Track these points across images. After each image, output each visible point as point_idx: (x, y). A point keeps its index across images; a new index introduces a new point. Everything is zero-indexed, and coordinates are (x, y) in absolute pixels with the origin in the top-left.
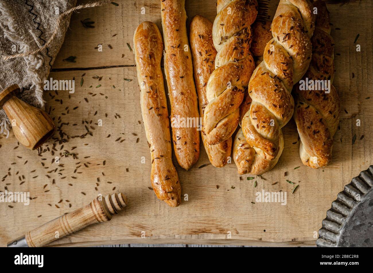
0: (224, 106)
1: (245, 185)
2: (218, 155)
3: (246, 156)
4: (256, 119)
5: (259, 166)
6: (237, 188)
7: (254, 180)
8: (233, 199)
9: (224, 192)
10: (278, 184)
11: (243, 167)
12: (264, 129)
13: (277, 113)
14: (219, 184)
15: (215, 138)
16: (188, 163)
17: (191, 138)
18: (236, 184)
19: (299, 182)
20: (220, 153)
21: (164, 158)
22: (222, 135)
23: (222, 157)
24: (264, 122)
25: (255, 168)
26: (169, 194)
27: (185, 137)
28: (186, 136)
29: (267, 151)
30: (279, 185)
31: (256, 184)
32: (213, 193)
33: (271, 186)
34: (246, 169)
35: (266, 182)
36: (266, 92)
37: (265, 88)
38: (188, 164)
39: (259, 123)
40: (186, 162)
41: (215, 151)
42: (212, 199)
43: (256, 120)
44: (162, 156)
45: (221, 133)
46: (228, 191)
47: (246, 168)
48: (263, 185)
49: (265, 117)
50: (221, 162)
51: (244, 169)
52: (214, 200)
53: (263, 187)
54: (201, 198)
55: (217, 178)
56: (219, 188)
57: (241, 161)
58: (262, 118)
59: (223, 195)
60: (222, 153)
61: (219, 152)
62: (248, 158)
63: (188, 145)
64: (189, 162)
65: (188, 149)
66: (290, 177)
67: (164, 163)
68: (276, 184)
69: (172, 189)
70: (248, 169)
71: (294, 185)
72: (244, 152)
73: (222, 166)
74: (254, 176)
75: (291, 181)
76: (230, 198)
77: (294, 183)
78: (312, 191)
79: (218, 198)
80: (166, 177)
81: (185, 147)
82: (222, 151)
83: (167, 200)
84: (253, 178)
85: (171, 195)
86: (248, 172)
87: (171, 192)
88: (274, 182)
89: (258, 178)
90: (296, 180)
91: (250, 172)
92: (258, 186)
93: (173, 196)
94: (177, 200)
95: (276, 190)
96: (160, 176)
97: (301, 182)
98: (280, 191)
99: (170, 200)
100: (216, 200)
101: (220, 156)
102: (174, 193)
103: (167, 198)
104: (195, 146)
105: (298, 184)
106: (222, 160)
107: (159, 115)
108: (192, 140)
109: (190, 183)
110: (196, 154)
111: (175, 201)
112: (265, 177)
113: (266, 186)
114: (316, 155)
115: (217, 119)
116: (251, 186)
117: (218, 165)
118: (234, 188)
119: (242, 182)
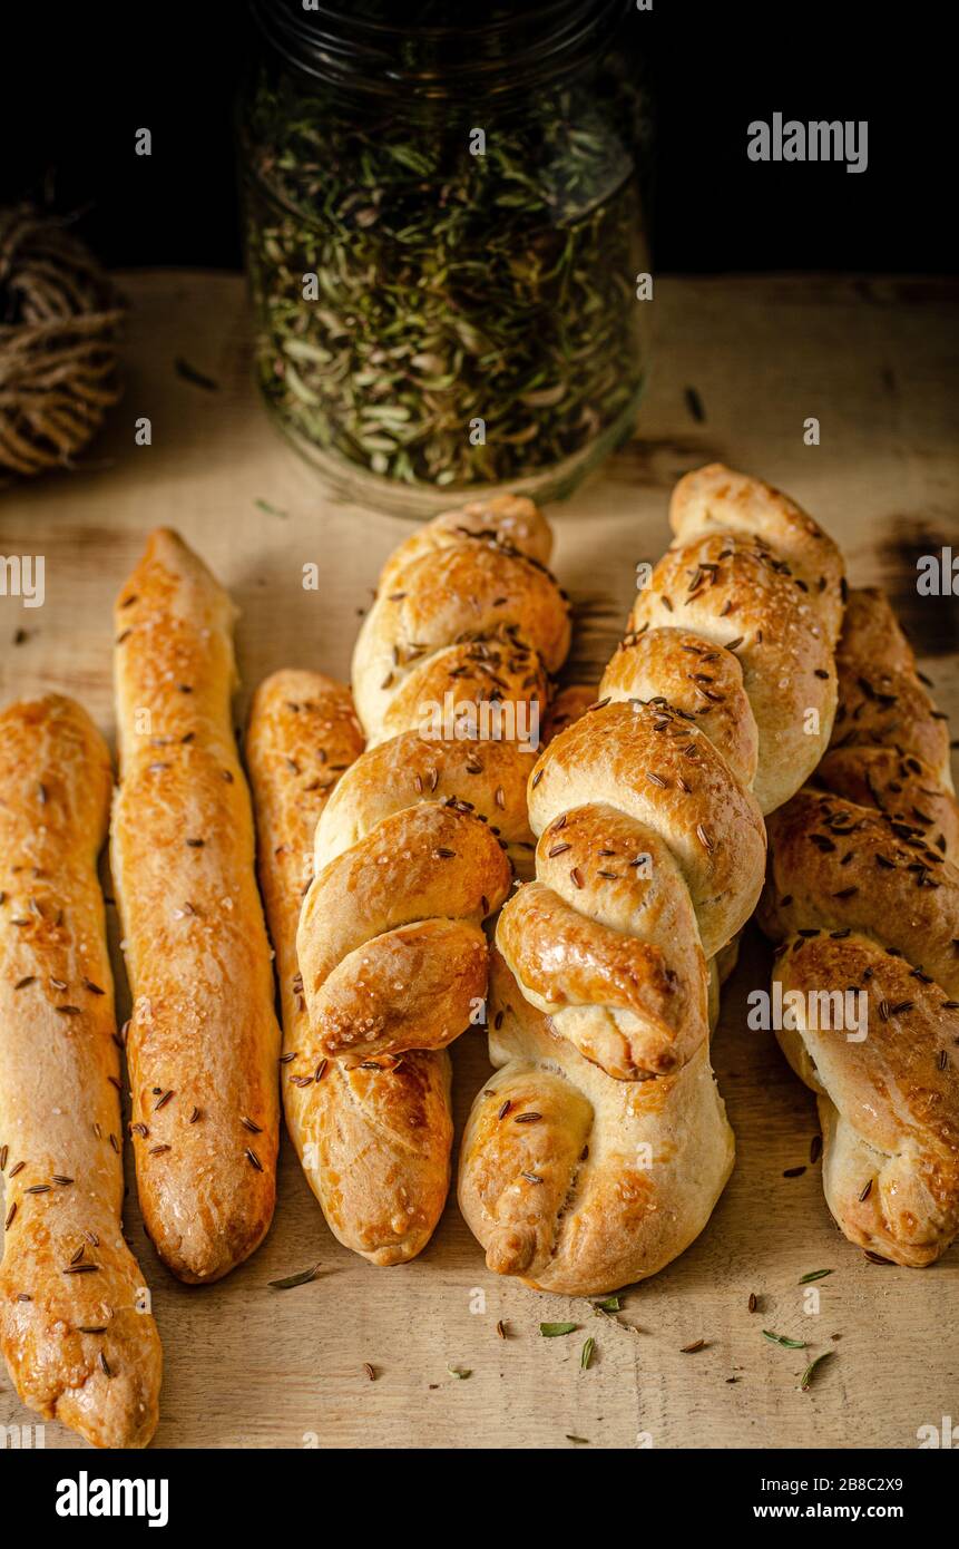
0: (401, 851)
1: (528, 1359)
2: (374, 1157)
3: (529, 1156)
4: (569, 847)
5: (600, 1209)
6: (487, 1377)
7: (581, 1338)
8: (458, 1426)
9: (410, 1395)
10: (718, 1350)
11: (514, 1218)
12: (612, 887)
13: (673, 815)
14: (377, 1361)
15: (351, 996)
16: (205, 1213)
17: (230, 1092)
18: (478, 1358)
19: (836, 1337)
20: (385, 1148)
21: (73, 1195)
22: (392, 981)
23: (396, 1171)
24: (610, 854)
25: (579, 1223)
26: (88, 1343)
27: (197, 1090)
28: (202, 1084)
30: (727, 1357)
31: (592, 1356)
32: (350, 1402)
33: (677, 1360)
34: (528, 1228)
35: (644, 1340)
38: (209, 1226)
40: (196, 1208)
41: (356, 1140)
42: (342, 1427)
44: (66, 1182)
45: (388, 973)
46: (435, 1391)
47: (531, 1219)
48: (631, 1357)
50: (390, 1194)
51: (517, 1227)
52: (348, 1434)
53: (632, 1366)
54: (278, 1427)
55: (370, 1333)
56: (383, 1380)
57: (500, 1191)
59: (404, 1407)
60: (399, 1150)
61: (380, 1140)
62: (538, 1168)
63: (211, 1126)
64: (214, 1212)
65: (210, 1143)
66: (780, 1319)
67: (74, 1211)
68: (705, 1352)
69: (106, 1312)
70: (542, 1230)
71: (802, 1353)
72: (516, 1136)
73: (394, 1223)
74: (576, 1321)
75: (790, 1335)
76: (444, 1422)
77: (806, 1346)
78: (912, 1376)
79: (375, 1422)
80: (80, 1257)
81: (194, 1134)
82: (395, 1138)
83: (74, 1382)
84: (575, 1328)
85: (100, 1346)
86: (539, 1247)
87: (99, 1332)
88: (692, 1342)
89: (599, 1328)
90: (815, 1331)
91: (554, 1253)
92: (603, 1361)
93: (114, 1352)
94: (131, 1380)
95: (705, 1379)
96: (44, 1260)
97: (843, 1340)
98: (732, 1381)
99: (90, 1385)
100: (364, 1431)
101: (383, 1161)
102: (121, 1340)
103: (75, 1370)
104: (250, 1137)
105: (827, 1347)
106: (394, 1187)
107: (64, 1010)
108: (235, 1104)
109: (219, 1360)
110: (253, 1177)
111: (120, 1384)
112: (641, 1321)
113: (651, 1362)
114: (909, 1125)
115: (367, 913)
116: (564, 1364)
117: (376, 1221)
118: (466, 1375)
119: (512, 1346)
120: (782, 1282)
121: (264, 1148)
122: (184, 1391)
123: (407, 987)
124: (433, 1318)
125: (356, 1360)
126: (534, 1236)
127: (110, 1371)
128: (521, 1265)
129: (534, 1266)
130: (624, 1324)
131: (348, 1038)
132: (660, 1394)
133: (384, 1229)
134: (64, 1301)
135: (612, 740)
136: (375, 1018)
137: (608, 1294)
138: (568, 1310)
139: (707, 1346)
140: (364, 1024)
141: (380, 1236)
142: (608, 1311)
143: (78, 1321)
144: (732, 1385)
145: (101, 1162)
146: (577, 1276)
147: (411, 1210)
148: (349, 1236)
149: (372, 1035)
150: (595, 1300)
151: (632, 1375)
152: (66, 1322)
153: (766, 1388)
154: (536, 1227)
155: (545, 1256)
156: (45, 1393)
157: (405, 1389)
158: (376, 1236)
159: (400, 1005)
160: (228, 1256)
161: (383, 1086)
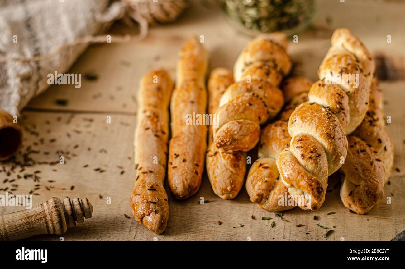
1: (258, 224)
2: (225, 173)
3: (264, 176)
5: (280, 190)
6: (247, 227)
7: (271, 221)
8: (239, 236)
9: (228, 229)
10: (305, 227)
11: (259, 189)
15: (224, 134)
16: (183, 182)
17: (193, 156)
18: (246, 223)
19: (334, 227)
20: (228, 171)
21: (152, 175)
22: (234, 131)
23: (230, 176)
25: (274, 193)
26: (152, 205)
27: (185, 155)
28: (186, 154)
29: (313, 189)
30: (307, 229)
31: (274, 225)
32: (213, 229)
33: (294, 228)
34: (262, 192)
35: (287, 223)
38: (184, 185)
39: (306, 152)
40: (181, 180)
41: (221, 169)
42: (211, 234)
43: (301, 150)
44: (151, 172)
45: (233, 129)
46: (234, 229)
47: (263, 190)
48: (283, 226)
49: (314, 146)
50: (228, 181)
51: (259, 191)
53: (283, 228)
56: (222, 225)
57: (256, 183)
58: (310, 147)
59: (226, 231)
60: (231, 172)
61: (227, 169)
62: (266, 179)
63: (187, 163)
64: (186, 182)
65: (186, 166)
67: (152, 178)
68: (302, 227)
69: (157, 199)
70: (265, 193)
71: (325, 230)
72: (262, 171)
73: (228, 188)
74: (271, 217)
75: (323, 226)
76: (236, 235)
77: (326, 228)
78: (352, 237)
79: (219, 234)
80: (152, 187)
81: (183, 164)
82: (231, 169)
83: (147, 214)
84: (270, 219)
85: (154, 206)
86: (264, 197)
87: (154, 203)
88: (298, 224)
89: (276, 219)
90: (330, 225)
91: (267, 199)
92: (276, 226)
93: (157, 208)
94: (161, 215)
95: (301, 233)
96: (144, 187)
97: (336, 228)
98: (307, 234)
99: (151, 215)
100: (216, 235)
101: (228, 174)
102: (159, 205)
103: (148, 211)
104: (196, 167)
105: (332, 229)
106: (229, 180)
107: (156, 136)
108: (194, 159)
109: (183, 217)
110: (196, 175)
111: (158, 215)
112: (287, 219)
113: (288, 228)
115: (230, 116)
116: (266, 226)
117: (224, 188)
118: (242, 226)
119: (254, 221)
120: (323, 214)
121: (200, 170)
122: (174, 222)
123: (238, 133)
124: (236, 213)
125: (216, 220)
126: (263, 194)
127: (156, 212)
128: (259, 201)
129: (262, 202)
130: (283, 219)
131: (222, 144)
132: (289, 235)
133: (226, 190)
134: (147, 196)
135: (316, 119)
136: (229, 139)
137: (280, 212)
138: (269, 215)
139: (302, 226)
140: (226, 140)
141: (225, 191)
142: (279, 216)
143: (150, 200)
144: (307, 235)
145: (160, 169)
146: (272, 205)
147: (233, 186)
148: (217, 191)
149: (228, 143)
150: (276, 213)
151: (283, 230)
152: (147, 200)
153: (315, 236)
154: (264, 192)
155: (265, 199)
156: (140, 216)
157: (227, 227)
158: (224, 191)
159: (236, 137)
160: (188, 193)
161: (230, 157)
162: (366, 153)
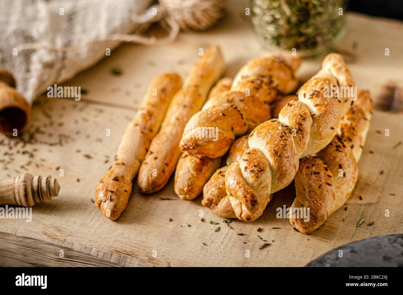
0: (214, 112)
1: (205, 227)
2: (186, 175)
3: (219, 183)
6: (194, 228)
7: (218, 226)
8: (182, 235)
9: (176, 226)
10: (245, 236)
11: (211, 194)
14: (173, 218)
15: (189, 138)
16: (148, 178)
17: (165, 155)
18: (194, 224)
19: (273, 241)
20: (189, 173)
21: (124, 167)
23: (190, 179)
25: (224, 200)
26: (109, 194)
27: (158, 153)
28: (160, 152)
29: (247, 201)
30: (247, 238)
31: (219, 229)
32: (162, 224)
33: (236, 236)
34: (212, 197)
35: (231, 230)
36: (270, 135)
37: (270, 131)
38: (148, 181)
39: (249, 165)
42: (159, 228)
43: (246, 162)
44: (123, 164)
46: (182, 227)
47: (214, 196)
48: (226, 232)
49: (258, 161)
50: (186, 183)
51: (210, 196)
52: (159, 230)
53: (225, 234)
54: (145, 224)
55: (175, 213)
56: (172, 222)
57: (211, 188)
58: (255, 161)
59: (173, 228)
60: (192, 175)
61: (189, 172)
63: (157, 161)
64: (150, 178)
65: (156, 164)
66: (263, 235)
67: (122, 170)
68: (243, 236)
69: (116, 189)
70: (215, 199)
71: (264, 242)
72: (219, 178)
73: (185, 189)
74: (219, 223)
75: (263, 238)
76: (180, 233)
77: (265, 241)
78: (285, 253)
79: (165, 229)
80: (117, 177)
81: (153, 161)
82: (193, 172)
83: (104, 200)
84: (218, 224)
85: (111, 195)
86: (213, 202)
87: (112, 192)
88: (241, 233)
89: (223, 225)
90: (269, 239)
91: (217, 205)
92: (220, 232)
93: (114, 197)
94: (115, 204)
95: (240, 241)
96: (110, 176)
97: (274, 242)
98: (245, 243)
99: (107, 202)
100: (162, 230)
101: (188, 176)
102: (116, 195)
103: (104, 198)
104: (165, 166)
105: (270, 242)
106: (188, 182)
107: (142, 132)
108: (165, 158)
109: (141, 209)
110: (162, 174)
111: (112, 204)
112: (233, 227)
113: (230, 234)
114: (307, 198)
116: (211, 230)
117: (182, 188)
118: (189, 226)
119: (203, 223)
120: (268, 227)
121: (168, 170)
122: (131, 213)
123: (202, 139)
124: (190, 214)
125: (169, 217)
126: (213, 200)
127: (111, 200)
128: (208, 205)
129: (211, 206)
130: (228, 225)
131: (186, 147)
132: (228, 241)
133: (183, 190)
134: (109, 185)
136: (192, 144)
137: (229, 219)
138: (218, 220)
139: (244, 235)
140: (189, 145)
141: (182, 192)
142: (226, 222)
143: (109, 189)
144: (245, 244)
145: (134, 163)
146: (220, 212)
147: (190, 188)
148: (177, 191)
149: (191, 148)
150: (225, 220)
151: (224, 236)
152: (107, 188)
153: (251, 246)
154: (214, 198)
155: (214, 204)
156: (98, 202)
157: (175, 225)
158: (181, 192)
159: (199, 143)
160: (151, 188)
161: (196, 161)
162: (319, 175)
